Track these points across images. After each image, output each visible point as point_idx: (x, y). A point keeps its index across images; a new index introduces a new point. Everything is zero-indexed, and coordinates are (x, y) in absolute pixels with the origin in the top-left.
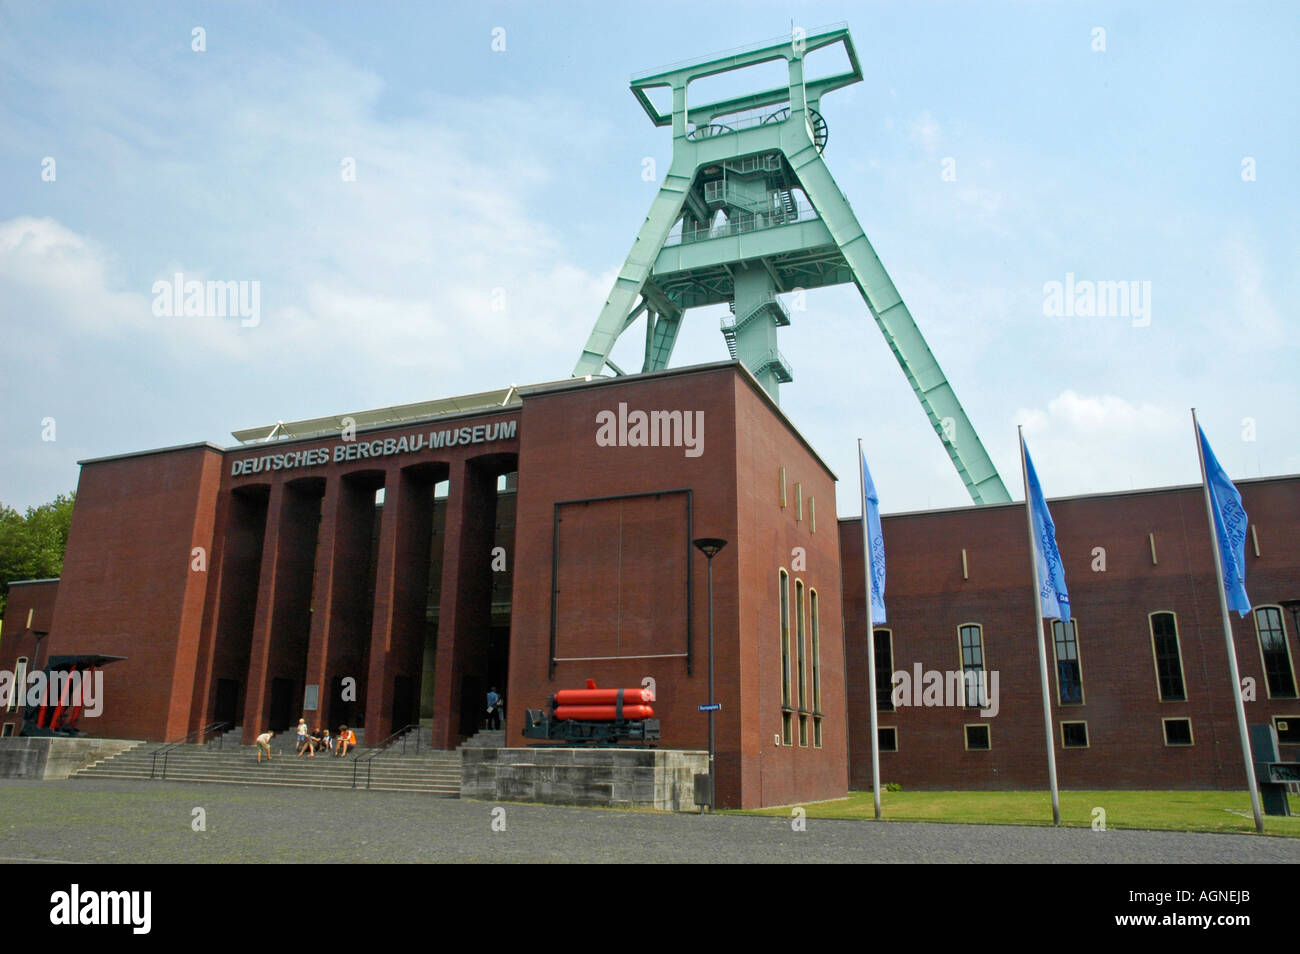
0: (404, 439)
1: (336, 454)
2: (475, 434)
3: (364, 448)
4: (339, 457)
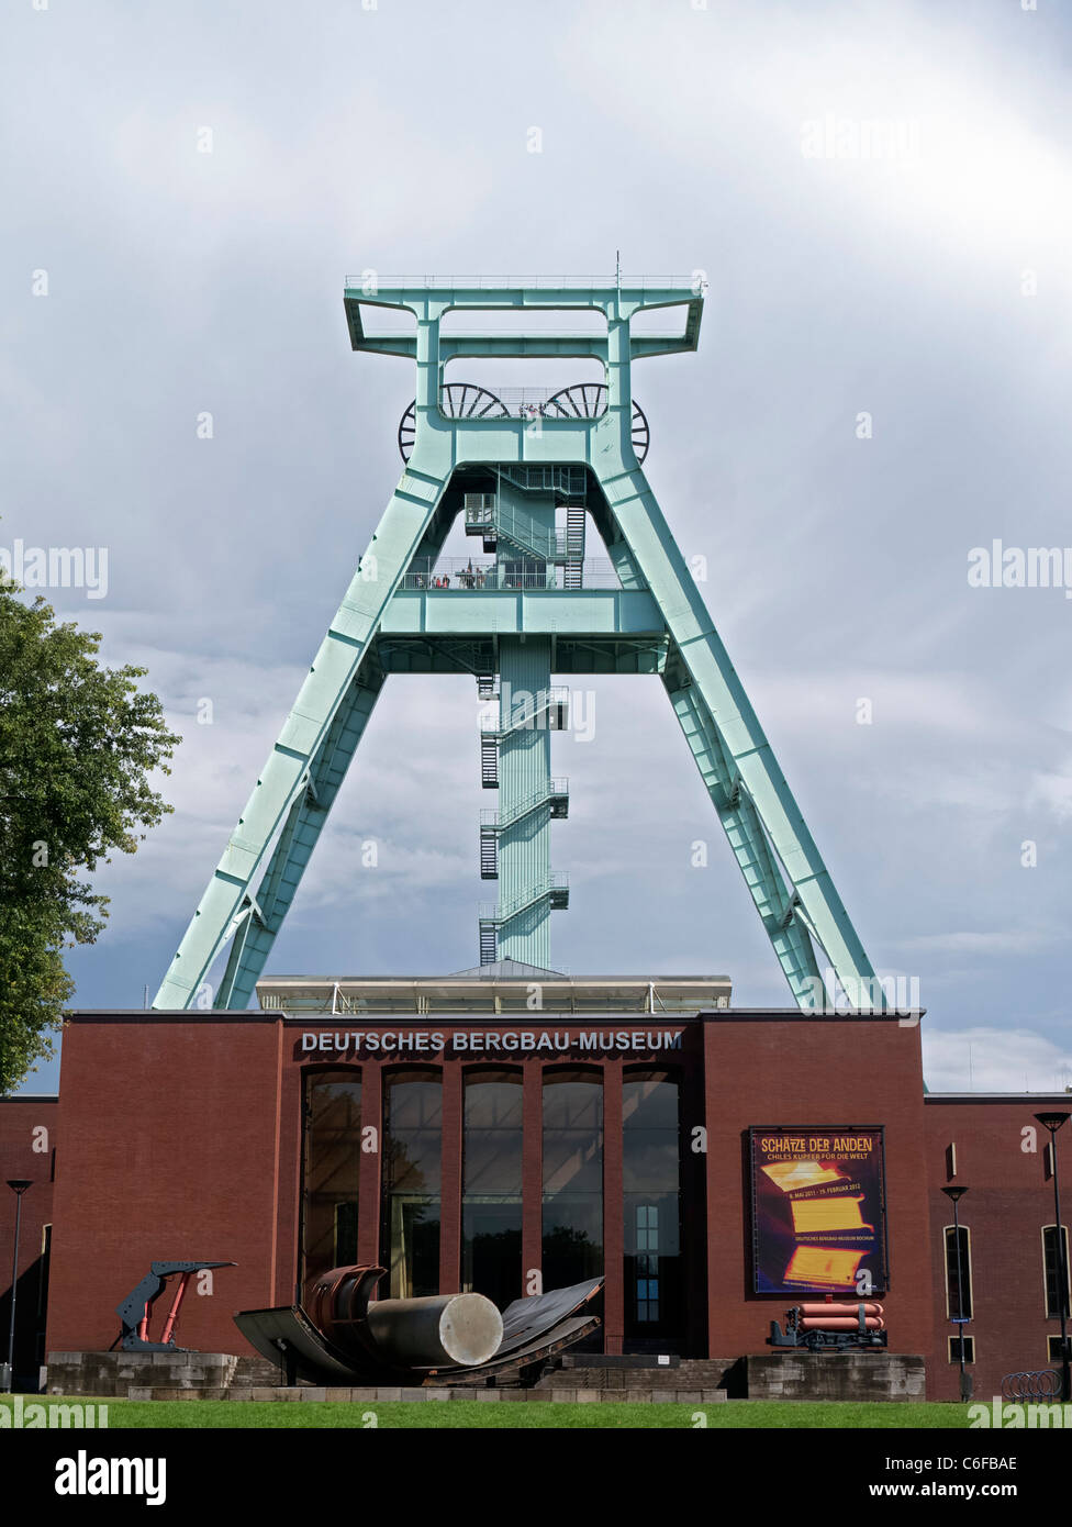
0: (545, 1035)
1: (456, 1042)
2: (634, 1041)
3: (494, 1039)
4: (460, 1045)
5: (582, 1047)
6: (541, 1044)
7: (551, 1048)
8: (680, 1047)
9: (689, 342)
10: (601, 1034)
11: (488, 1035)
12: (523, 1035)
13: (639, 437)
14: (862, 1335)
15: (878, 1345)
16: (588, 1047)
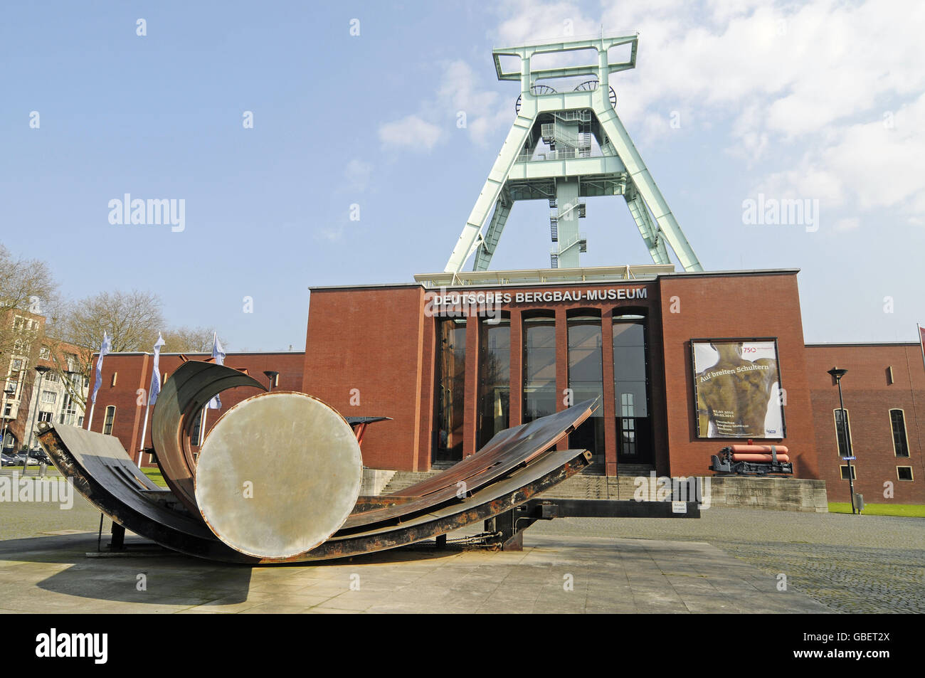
0: (567, 293)
1: (517, 297)
2: (619, 294)
3: (538, 296)
4: (520, 299)
5: (588, 299)
6: (565, 297)
7: (571, 299)
8: (646, 297)
9: (632, 65)
10: (600, 291)
11: (535, 294)
12: (555, 293)
13: (613, 100)
14: (775, 466)
15: (786, 472)
16: (592, 299)
